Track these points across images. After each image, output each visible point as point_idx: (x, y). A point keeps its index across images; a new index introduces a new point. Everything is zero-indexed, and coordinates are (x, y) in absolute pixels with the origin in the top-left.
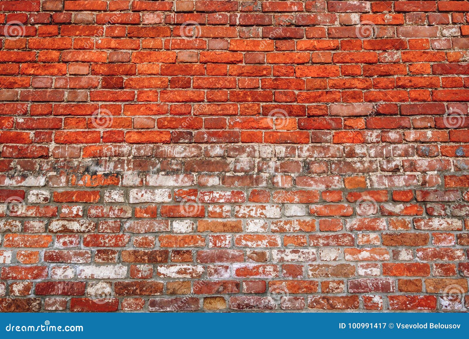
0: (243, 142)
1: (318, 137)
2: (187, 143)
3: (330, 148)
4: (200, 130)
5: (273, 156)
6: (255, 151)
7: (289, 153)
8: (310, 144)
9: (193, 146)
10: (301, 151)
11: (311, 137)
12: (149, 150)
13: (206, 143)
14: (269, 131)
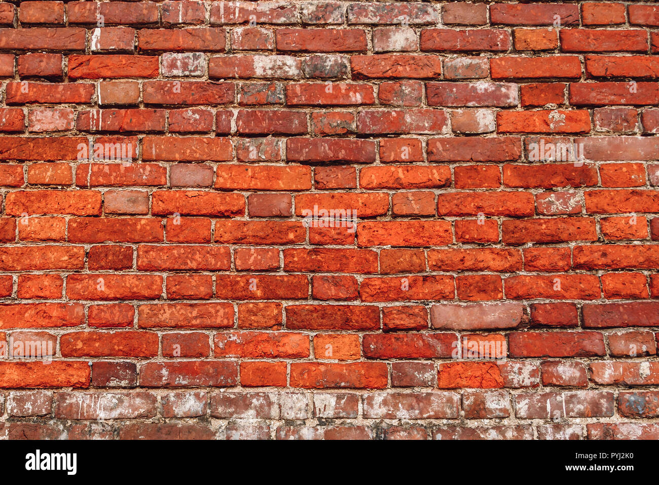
0: (244, 386)
1: (406, 375)
2: (124, 388)
3: (432, 398)
4: (153, 361)
5: (310, 415)
6: (270, 404)
7: (344, 409)
8: (389, 391)
9: (138, 395)
10: (370, 404)
11: (391, 375)
12: (44, 403)
13: (166, 387)
14: (302, 361)
